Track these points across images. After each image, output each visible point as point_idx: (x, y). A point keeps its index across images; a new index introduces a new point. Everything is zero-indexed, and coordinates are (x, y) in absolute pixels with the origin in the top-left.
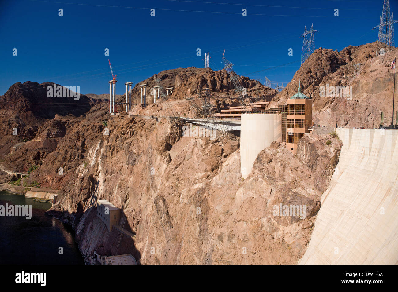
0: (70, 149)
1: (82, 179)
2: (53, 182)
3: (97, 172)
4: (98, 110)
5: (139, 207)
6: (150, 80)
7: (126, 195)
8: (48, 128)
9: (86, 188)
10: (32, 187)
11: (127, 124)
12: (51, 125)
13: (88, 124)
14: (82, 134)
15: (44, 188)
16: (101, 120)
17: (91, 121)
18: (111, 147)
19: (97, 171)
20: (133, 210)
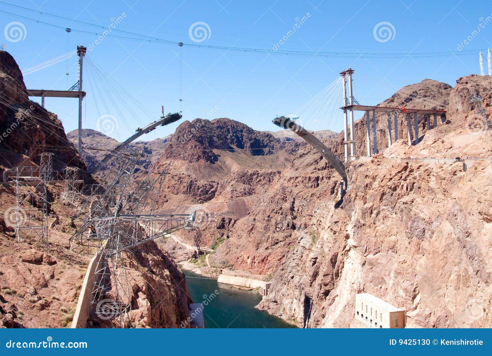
0: (274, 214)
1: (314, 260)
2: (252, 262)
3: (346, 249)
4: (307, 153)
5: (444, 308)
6: (388, 103)
7: (414, 287)
8: (231, 183)
9: (328, 275)
10: (223, 268)
11: (399, 172)
12: (234, 179)
13: (297, 175)
14: (290, 191)
15: (240, 271)
16: (315, 169)
17: (300, 170)
18: (372, 210)
19: (345, 247)
20: (430, 314)
